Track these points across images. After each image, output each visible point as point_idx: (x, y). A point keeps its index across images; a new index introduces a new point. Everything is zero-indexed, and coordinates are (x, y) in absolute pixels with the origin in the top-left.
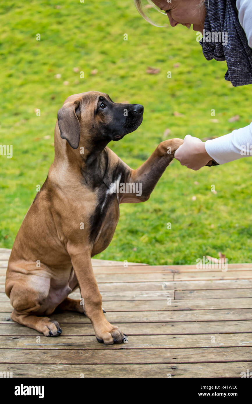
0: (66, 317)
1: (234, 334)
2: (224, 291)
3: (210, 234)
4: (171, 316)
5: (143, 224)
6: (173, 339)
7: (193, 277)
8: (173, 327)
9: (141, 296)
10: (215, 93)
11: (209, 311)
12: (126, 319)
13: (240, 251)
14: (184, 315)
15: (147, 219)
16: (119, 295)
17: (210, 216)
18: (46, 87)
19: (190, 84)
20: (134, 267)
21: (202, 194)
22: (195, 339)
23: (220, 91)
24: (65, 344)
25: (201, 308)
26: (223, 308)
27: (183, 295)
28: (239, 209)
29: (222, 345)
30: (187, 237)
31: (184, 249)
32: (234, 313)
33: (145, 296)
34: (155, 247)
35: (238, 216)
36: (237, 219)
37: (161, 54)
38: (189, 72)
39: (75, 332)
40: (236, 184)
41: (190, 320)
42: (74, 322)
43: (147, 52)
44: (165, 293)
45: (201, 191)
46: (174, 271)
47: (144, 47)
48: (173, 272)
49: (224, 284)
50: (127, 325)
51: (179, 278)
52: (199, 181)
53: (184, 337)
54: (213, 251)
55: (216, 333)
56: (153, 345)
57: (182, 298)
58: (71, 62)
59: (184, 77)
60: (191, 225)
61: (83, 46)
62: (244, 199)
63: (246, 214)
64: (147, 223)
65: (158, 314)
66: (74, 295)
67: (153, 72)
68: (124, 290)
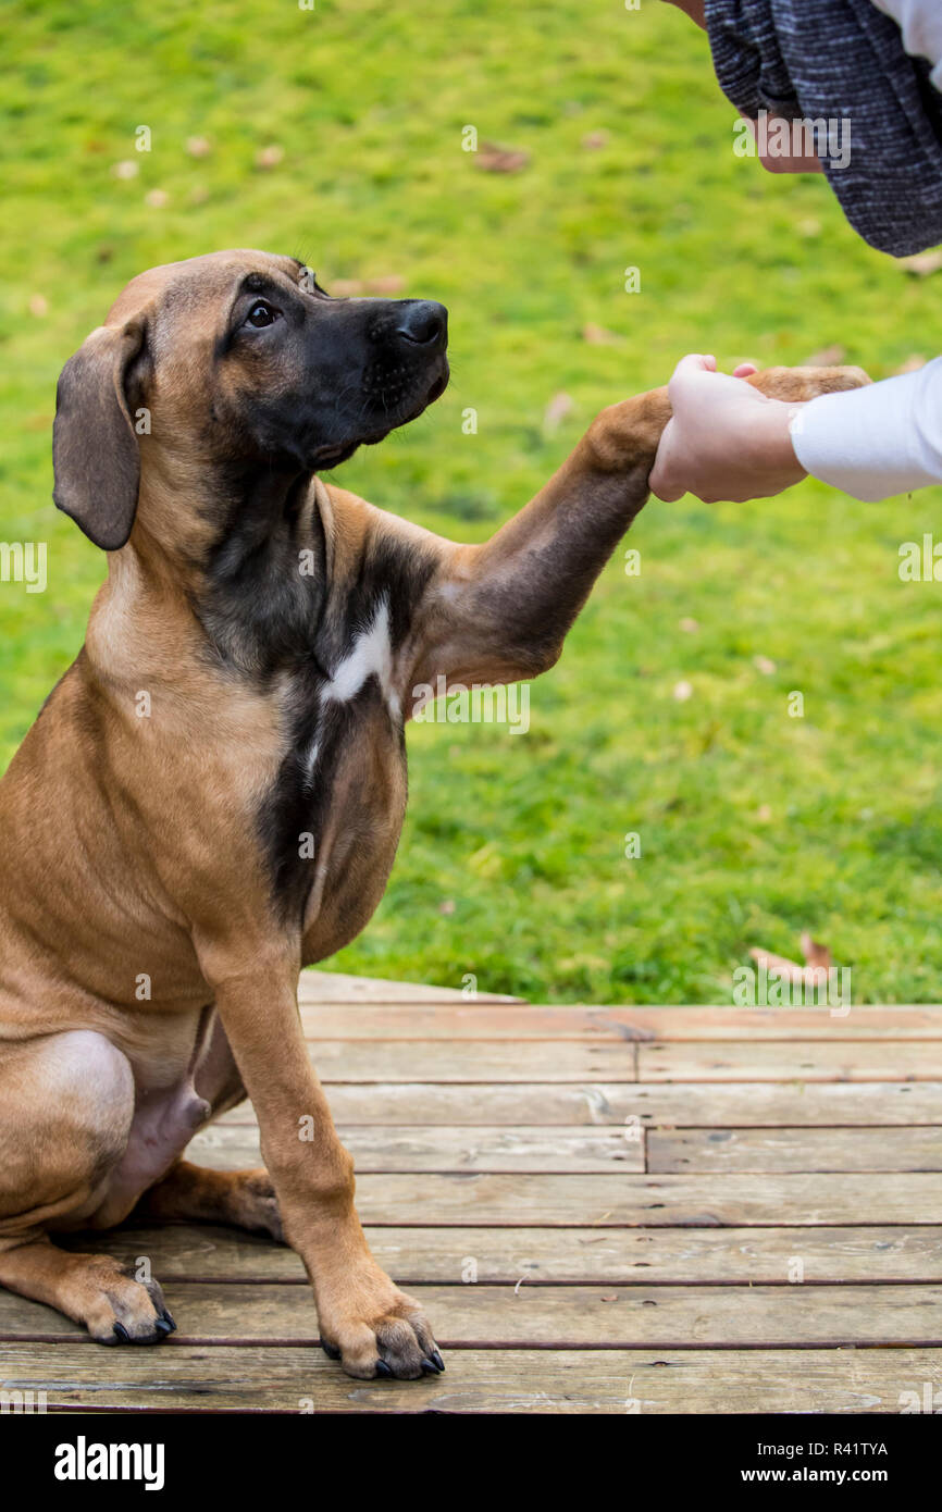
0: (176, 1252)
1: (919, 1352)
2: (860, 1136)
3: (757, 847)
4: (637, 1254)
5: (476, 797)
6: (653, 1370)
7: (718, 1065)
8: (652, 1308)
9: (501, 1150)
10: (744, 255)
11: (801, 1232)
12: (441, 1265)
13: (884, 929)
14: (696, 1248)
15: (492, 777)
16: (408, 1145)
17: (751, 768)
18: (79, 213)
19: (645, 216)
20: (462, 1012)
21: (715, 671)
22: (754, 1374)
23: (767, 246)
24: (180, 1383)
25: (765, 1215)
26: (862, 1218)
27: (680, 1150)
28: (870, 745)
29: (873, 1407)
30: (662, 861)
31: (654, 913)
32: (909, 1247)
33: (520, 1152)
34: (532, 898)
35: (869, 771)
36: (864, 787)
37: (535, 92)
38: (644, 170)
39: (221, 1324)
40: (852, 634)
41: (723, 1276)
42: (215, 1276)
43: (479, 83)
44: (602, 1137)
45: (709, 659)
46: (635, 1036)
47: (466, 64)
48: (630, 1040)
49: (853, 1100)
50: (447, 1294)
51: (660, 1070)
52: (700, 618)
53: (705, 1363)
54: (774, 926)
55: (844, 1346)
56: (567, 1398)
57: (678, 1165)
58: (178, 117)
59: (625, 187)
60: (675, 806)
61: (226, 53)
62: (886, 696)
63: (900, 766)
64: (497, 793)
65: (582, 1242)
66: (210, 1140)
67: (499, 165)
68: (428, 1123)
